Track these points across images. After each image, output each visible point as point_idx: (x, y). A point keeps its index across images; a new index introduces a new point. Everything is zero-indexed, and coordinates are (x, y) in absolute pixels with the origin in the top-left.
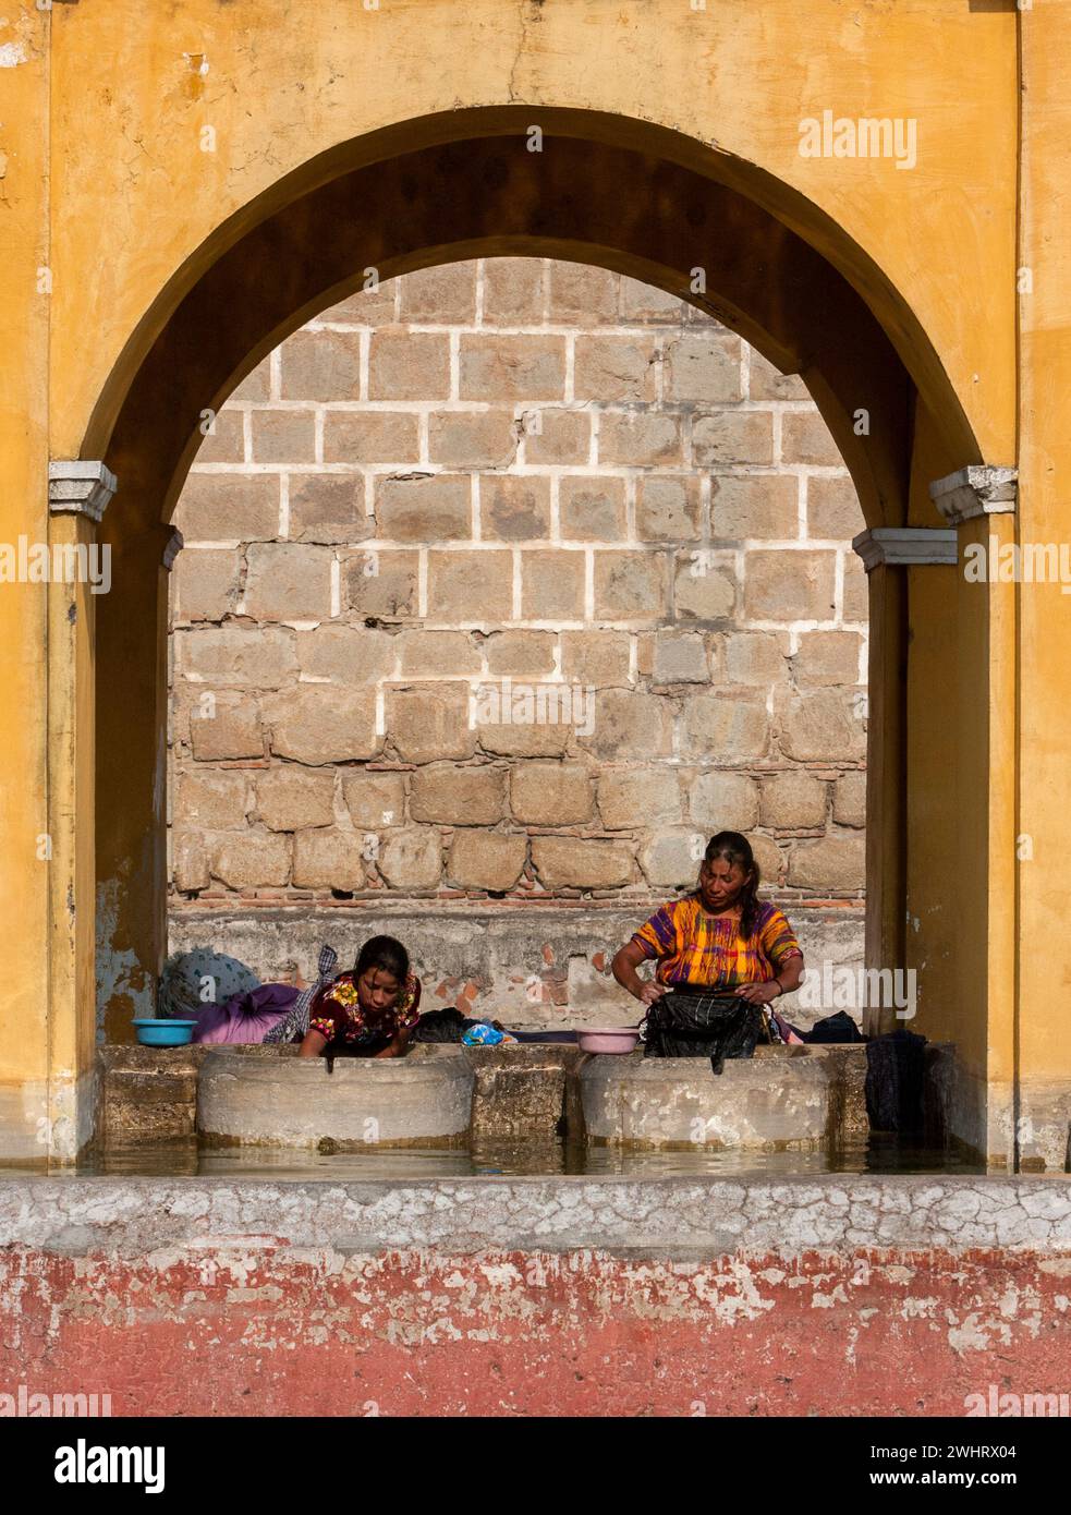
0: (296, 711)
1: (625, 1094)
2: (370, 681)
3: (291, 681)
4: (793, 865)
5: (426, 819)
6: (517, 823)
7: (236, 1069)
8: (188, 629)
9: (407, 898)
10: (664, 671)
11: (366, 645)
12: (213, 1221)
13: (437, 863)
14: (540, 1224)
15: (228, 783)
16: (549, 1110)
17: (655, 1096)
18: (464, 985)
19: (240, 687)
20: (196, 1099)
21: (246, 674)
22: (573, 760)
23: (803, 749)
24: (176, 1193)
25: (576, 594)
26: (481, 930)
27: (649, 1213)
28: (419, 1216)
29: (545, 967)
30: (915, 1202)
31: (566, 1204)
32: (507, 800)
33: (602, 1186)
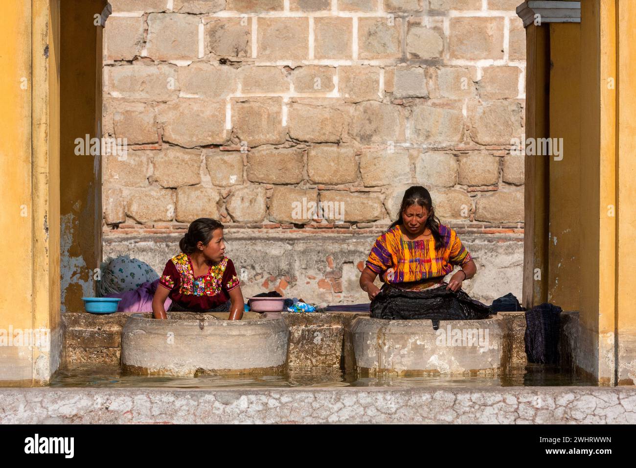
0: (178, 114)
1: (380, 342)
2: (222, 97)
3: (174, 97)
4: (479, 208)
5: (257, 180)
6: (311, 183)
7: (146, 328)
8: (112, 65)
9: (245, 228)
10: (400, 90)
11: (220, 75)
12: (135, 414)
13: (263, 207)
14: (331, 416)
15: (137, 159)
16: (333, 352)
17: (398, 343)
18: (279, 280)
19: (144, 101)
20: (121, 346)
21: (147, 92)
22: (346, 144)
23: (483, 137)
24: (112, 397)
25: (347, 44)
26: (290, 247)
27: (397, 409)
28: (259, 411)
29: (328, 269)
30: (557, 403)
31: (347, 404)
32: (305, 168)
33: (369, 393)
